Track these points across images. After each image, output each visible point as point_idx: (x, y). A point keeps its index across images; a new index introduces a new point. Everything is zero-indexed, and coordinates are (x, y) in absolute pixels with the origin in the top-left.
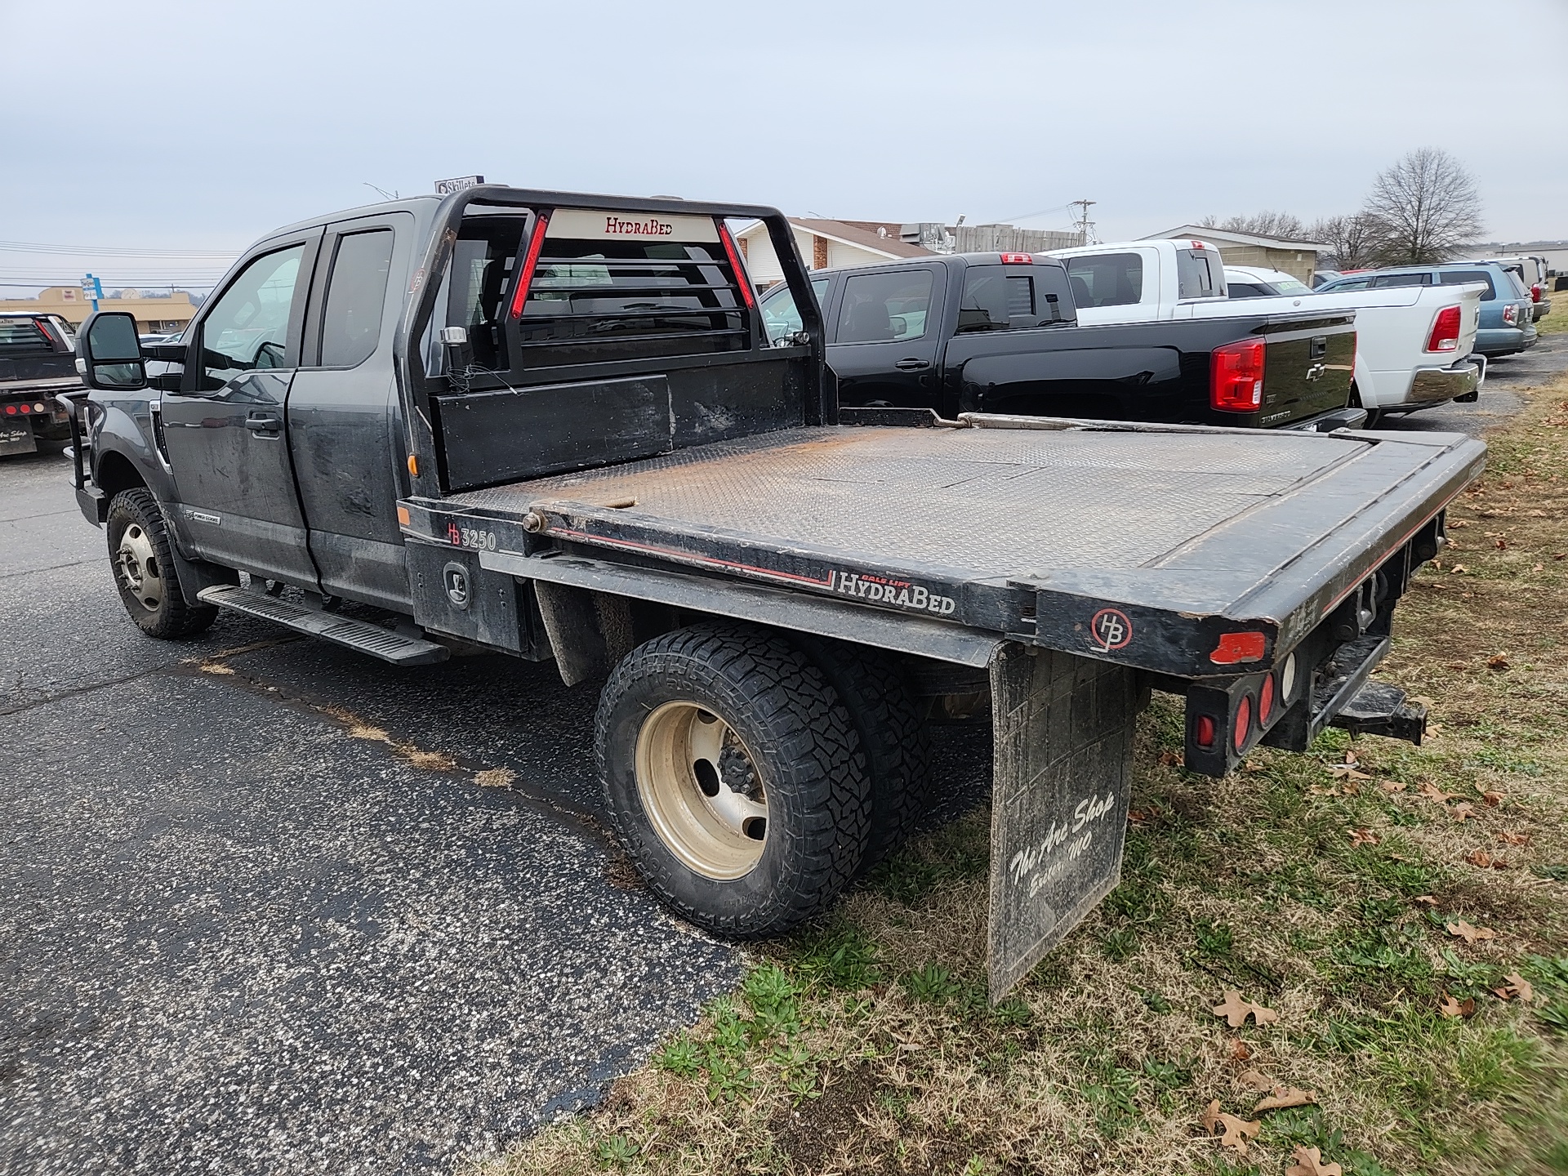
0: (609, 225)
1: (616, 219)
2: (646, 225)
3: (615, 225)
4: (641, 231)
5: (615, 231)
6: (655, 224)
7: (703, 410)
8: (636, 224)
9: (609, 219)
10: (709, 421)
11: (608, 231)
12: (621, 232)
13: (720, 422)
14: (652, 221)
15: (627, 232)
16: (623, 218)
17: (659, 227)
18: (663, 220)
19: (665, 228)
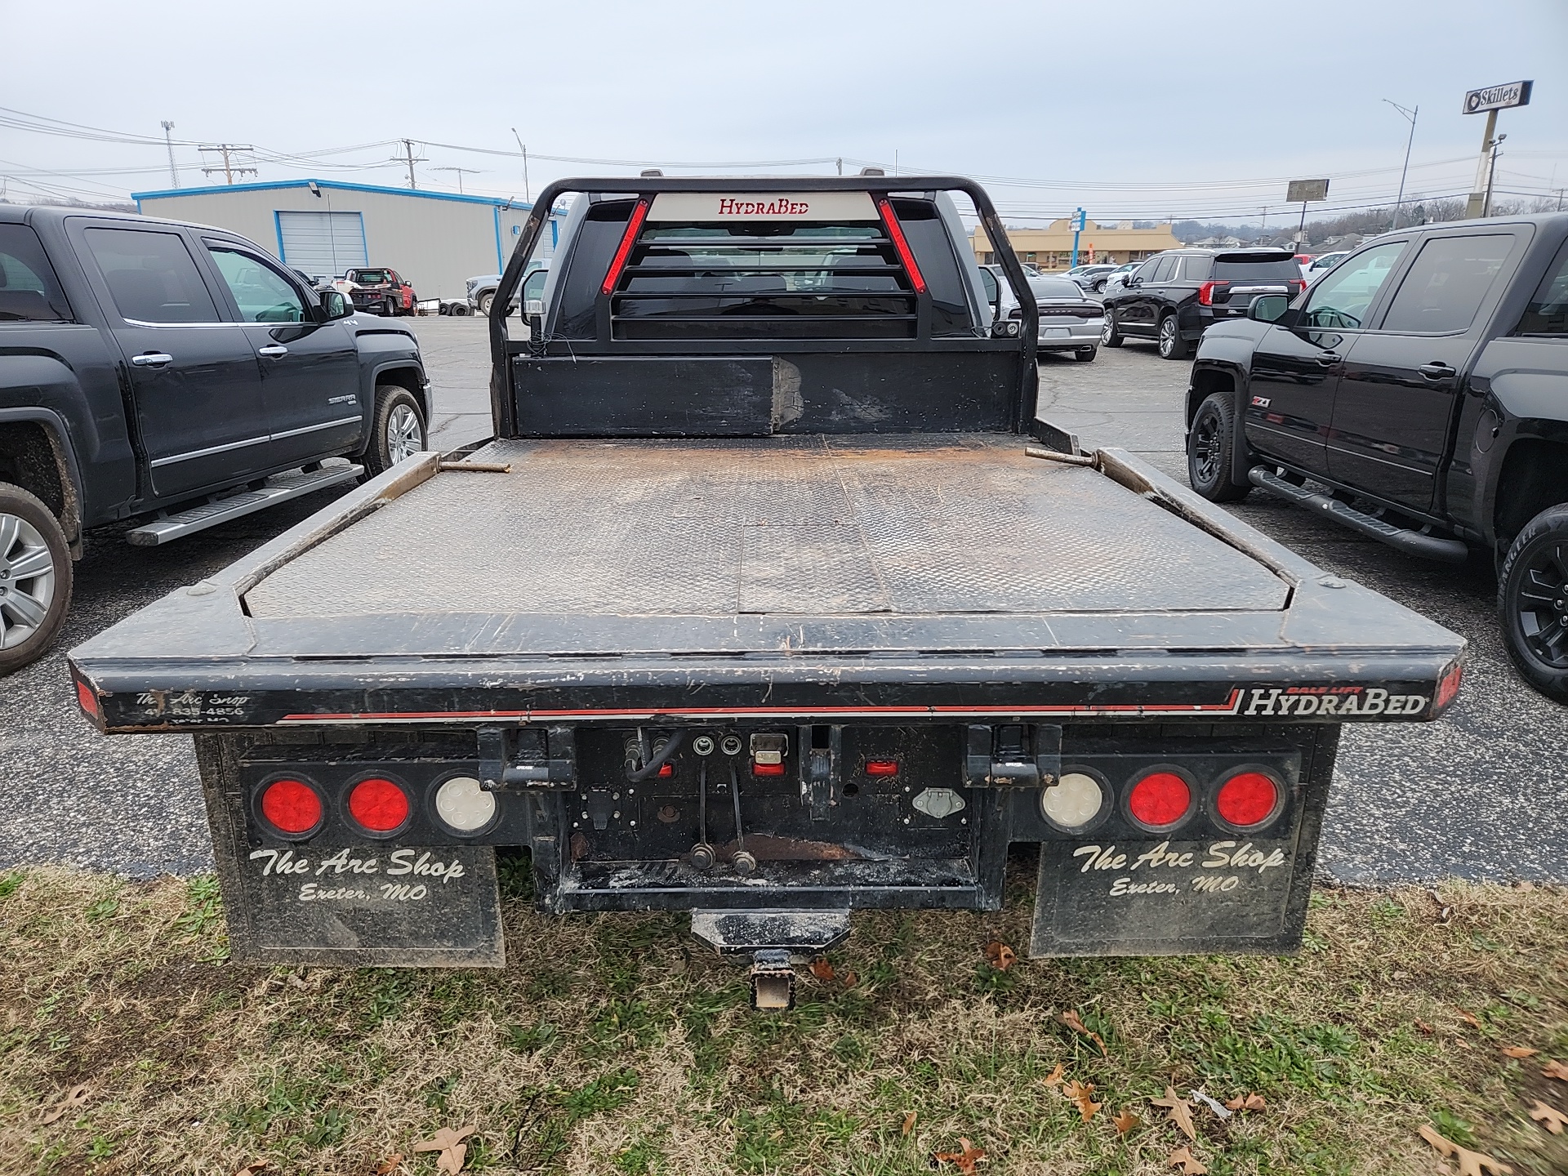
0: (723, 206)
1: (732, 201)
2: (772, 204)
3: (731, 207)
4: (765, 210)
5: (730, 212)
6: (784, 203)
7: (845, 398)
8: (758, 204)
9: (723, 201)
10: (853, 410)
11: (721, 212)
12: (738, 213)
13: (869, 412)
14: (781, 200)
15: (747, 212)
16: (740, 198)
17: (789, 206)
18: (793, 198)
19: (798, 208)
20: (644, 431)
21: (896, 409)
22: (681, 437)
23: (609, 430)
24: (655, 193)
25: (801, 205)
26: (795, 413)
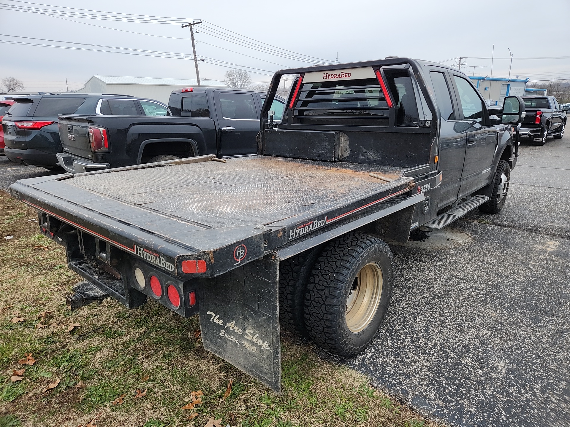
0: (324, 76)
1: (327, 74)
2: (339, 74)
3: (326, 76)
4: (337, 77)
5: (326, 78)
6: (343, 73)
7: (365, 150)
8: (335, 75)
9: (324, 74)
10: (367, 155)
11: (324, 78)
12: (329, 78)
13: (373, 156)
14: (342, 72)
15: (331, 78)
16: (329, 73)
17: (345, 74)
18: (346, 71)
19: (348, 75)
20: (296, 156)
21: (383, 156)
22: (306, 159)
23: (287, 155)
24: (304, 73)
25: (349, 74)
26: (347, 154)
